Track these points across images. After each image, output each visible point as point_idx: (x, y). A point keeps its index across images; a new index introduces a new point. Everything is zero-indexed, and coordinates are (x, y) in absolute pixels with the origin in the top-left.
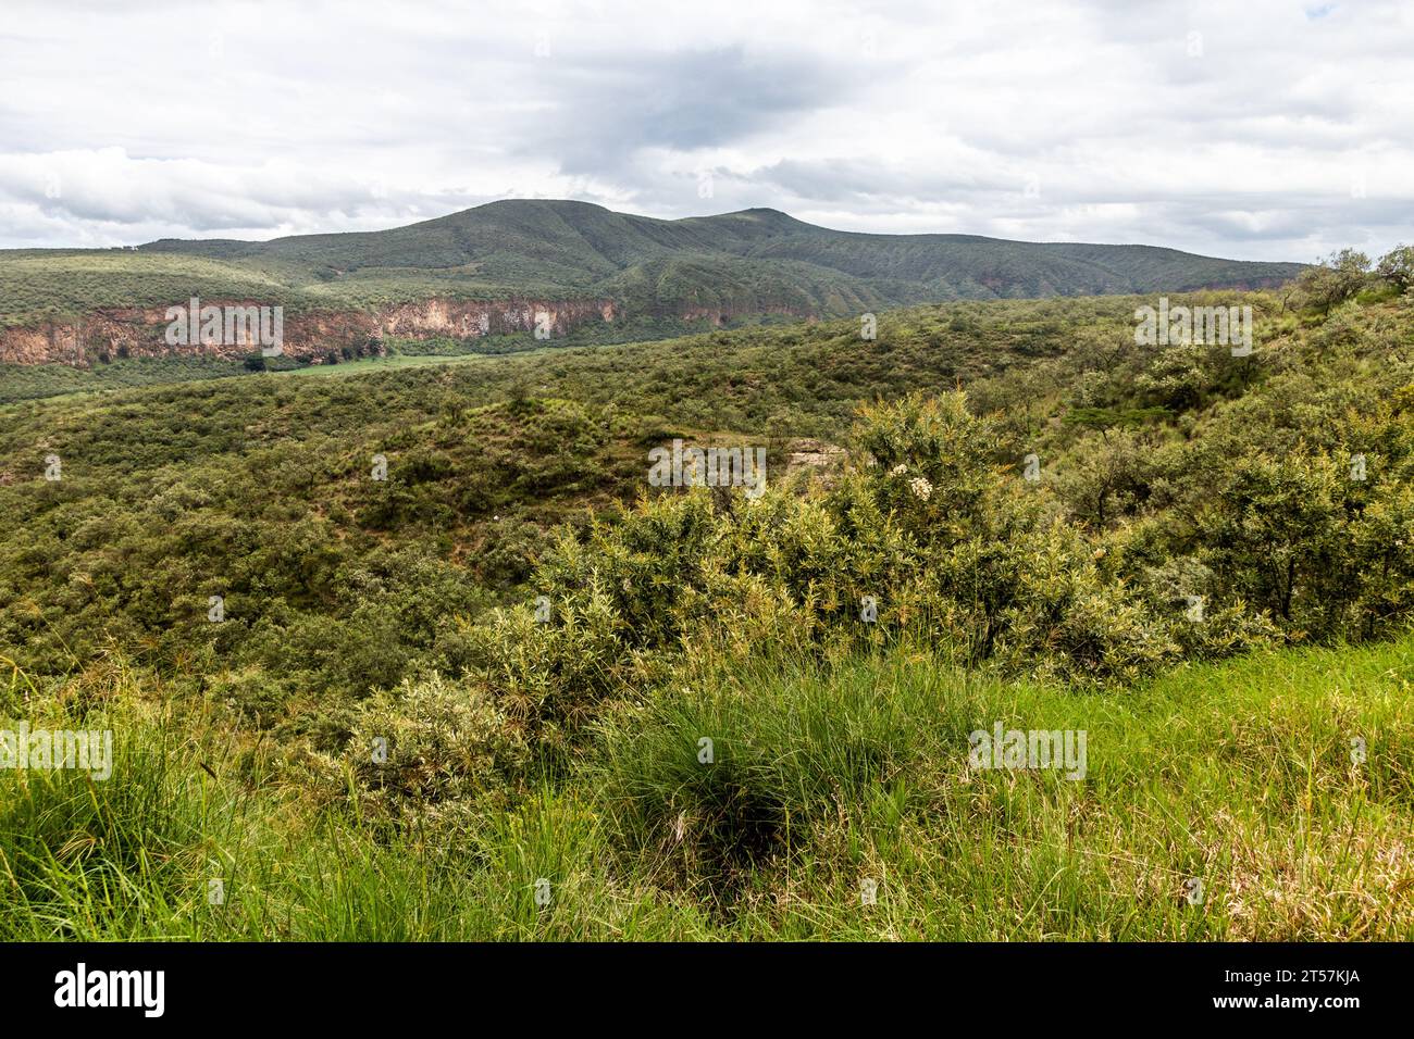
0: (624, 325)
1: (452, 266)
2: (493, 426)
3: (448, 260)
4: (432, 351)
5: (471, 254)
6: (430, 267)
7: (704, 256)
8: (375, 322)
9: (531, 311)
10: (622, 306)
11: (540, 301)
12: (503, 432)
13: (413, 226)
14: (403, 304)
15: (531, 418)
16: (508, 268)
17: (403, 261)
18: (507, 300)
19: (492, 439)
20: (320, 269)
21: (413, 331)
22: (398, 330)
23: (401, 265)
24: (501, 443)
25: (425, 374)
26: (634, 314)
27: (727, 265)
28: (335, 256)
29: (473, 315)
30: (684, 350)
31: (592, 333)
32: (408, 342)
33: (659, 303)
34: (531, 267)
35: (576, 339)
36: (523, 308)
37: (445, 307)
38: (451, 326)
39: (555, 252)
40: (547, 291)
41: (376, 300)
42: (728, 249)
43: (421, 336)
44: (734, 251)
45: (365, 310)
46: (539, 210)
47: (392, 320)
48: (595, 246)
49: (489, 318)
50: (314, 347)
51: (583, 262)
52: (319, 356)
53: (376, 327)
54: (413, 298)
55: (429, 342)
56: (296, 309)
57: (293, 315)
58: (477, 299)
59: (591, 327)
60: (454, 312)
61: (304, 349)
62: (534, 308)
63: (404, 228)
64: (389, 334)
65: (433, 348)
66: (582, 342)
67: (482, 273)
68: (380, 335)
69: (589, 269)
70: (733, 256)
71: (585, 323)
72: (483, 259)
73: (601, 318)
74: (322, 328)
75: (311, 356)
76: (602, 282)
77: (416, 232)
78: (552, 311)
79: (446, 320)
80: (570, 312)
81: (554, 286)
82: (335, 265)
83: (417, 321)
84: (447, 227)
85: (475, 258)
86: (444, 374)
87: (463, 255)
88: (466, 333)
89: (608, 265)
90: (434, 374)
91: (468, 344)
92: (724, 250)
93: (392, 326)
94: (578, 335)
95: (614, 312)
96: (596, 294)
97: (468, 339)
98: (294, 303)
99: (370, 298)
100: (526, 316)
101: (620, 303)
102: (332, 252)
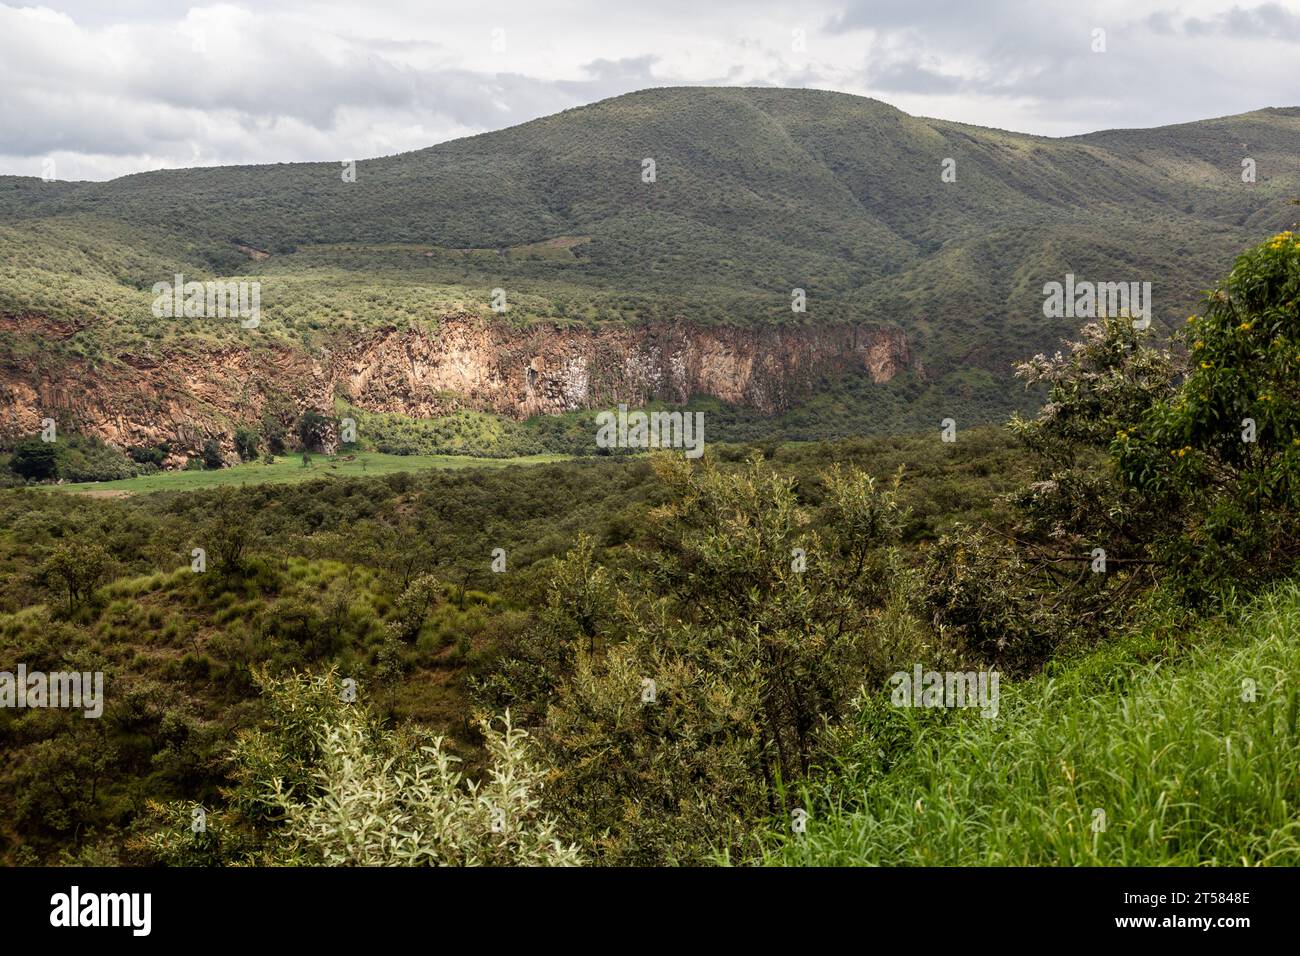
0: (921, 392)
1: (515, 244)
2: (156, 622)
3: (510, 230)
4: (447, 445)
5: (566, 216)
6: (466, 244)
7: (1136, 225)
8: (318, 371)
9: (691, 352)
10: (918, 345)
11: (714, 330)
12: (169, 640)
13: (438, 150)
14: (387, 331)
15: (242, 607)
16: (649, 248)
17: (405, 231)
18: (634, 326)
19: (141, 653)
20: (213, 247)
21: (405, 395)
22: (370, 394)
23: (400, 239)
24: (157, 664)
25: (355, 497)
26: (949, 364)
27: (1190, 245)
28: (250, 218)
29: (550, 360)
30: (977, 453)
31: (839, 409)
32: (393, 422)
33: (1012, 339)
34: (704, 247)
35: (798, 423)
36: (673, 346)
37: (485, 340)
38: (495, 385)
39: (765, 213)
40: (733, 306)
41: (324, 321)
42: (1198, 208)
43: (422, 407)
44: (1212, 213)
45: (296, 342)
46: (734, 110)
47: (359, 366)
48: (866, 199)
49: (588, 369)
50: (174, 428)
51: (832, 238)
52: (183, 450)
53: (318, 384)
54: (411, 317)
55: (442, 421)
56: (139, 337)
57: (130, 350)
58: (564, 323)
59: (836, 395)
60: (506, 351)
61: (151, 431)
62: (699, 346)
63: (417, 154)
64: (351, 401)
65: (449, 437)
66: (812, 430)
67: (586, 260)
68: (328, 402)
69: (847, 254)
70: (1211, 223)
71: (824, 386)
72: (591, 227)
73: (863, 371)
74: (194, 385)
75: (165, 449)
76: (873, 285)
77: (442, 164)
78: (741, 354)
79: (484, 370)
80: (785, 358)
81: (752, 294)
82: (249, 236)
83: (416, 374)
84: (516, 151)
85: (574, 226)
86: (398, 499)
87: (547, 217)
88: (532, 402)
89: (895, 246)
90: (376, 497)
91: (536, 429)
92: (1189, 210)
93: (357, 383)
94: (804, 414)
95: (896, 359)
96: (852, 315)
97: (535, 417)
98: (137, 323)
99: (312, 314)
100: (679, 366)
101: (911, 337)
102: (246, 209)
